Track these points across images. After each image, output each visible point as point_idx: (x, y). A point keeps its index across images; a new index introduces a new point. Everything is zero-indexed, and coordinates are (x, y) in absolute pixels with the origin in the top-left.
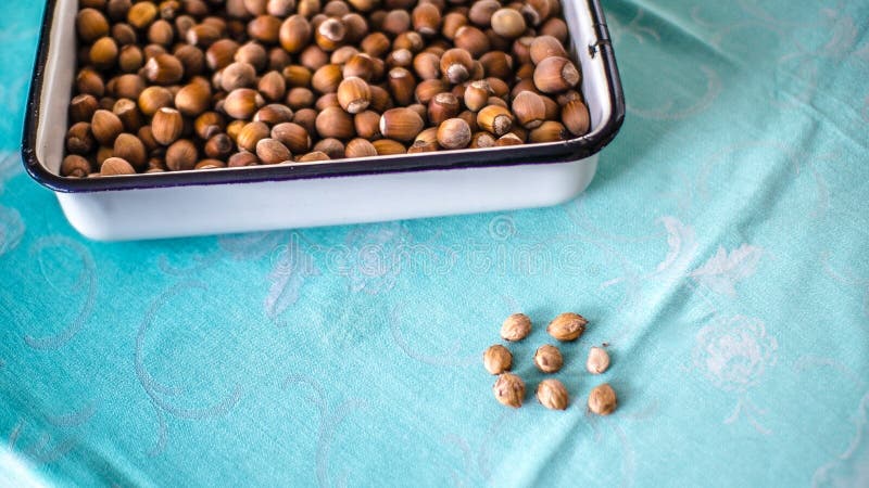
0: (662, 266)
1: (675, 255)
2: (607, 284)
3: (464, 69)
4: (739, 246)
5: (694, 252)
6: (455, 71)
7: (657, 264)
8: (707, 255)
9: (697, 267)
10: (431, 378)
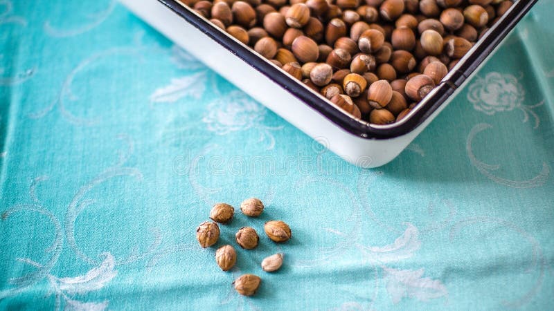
0: (376, 249)
1: (390, 250)
2: (332, 230)
3: (369, 45)
4: (434, 279)
5: (402, 258)
6: (364, 43)
7: (374, 245)
8: (407, 266)
9: (393, 267)
10: (184, 194)
